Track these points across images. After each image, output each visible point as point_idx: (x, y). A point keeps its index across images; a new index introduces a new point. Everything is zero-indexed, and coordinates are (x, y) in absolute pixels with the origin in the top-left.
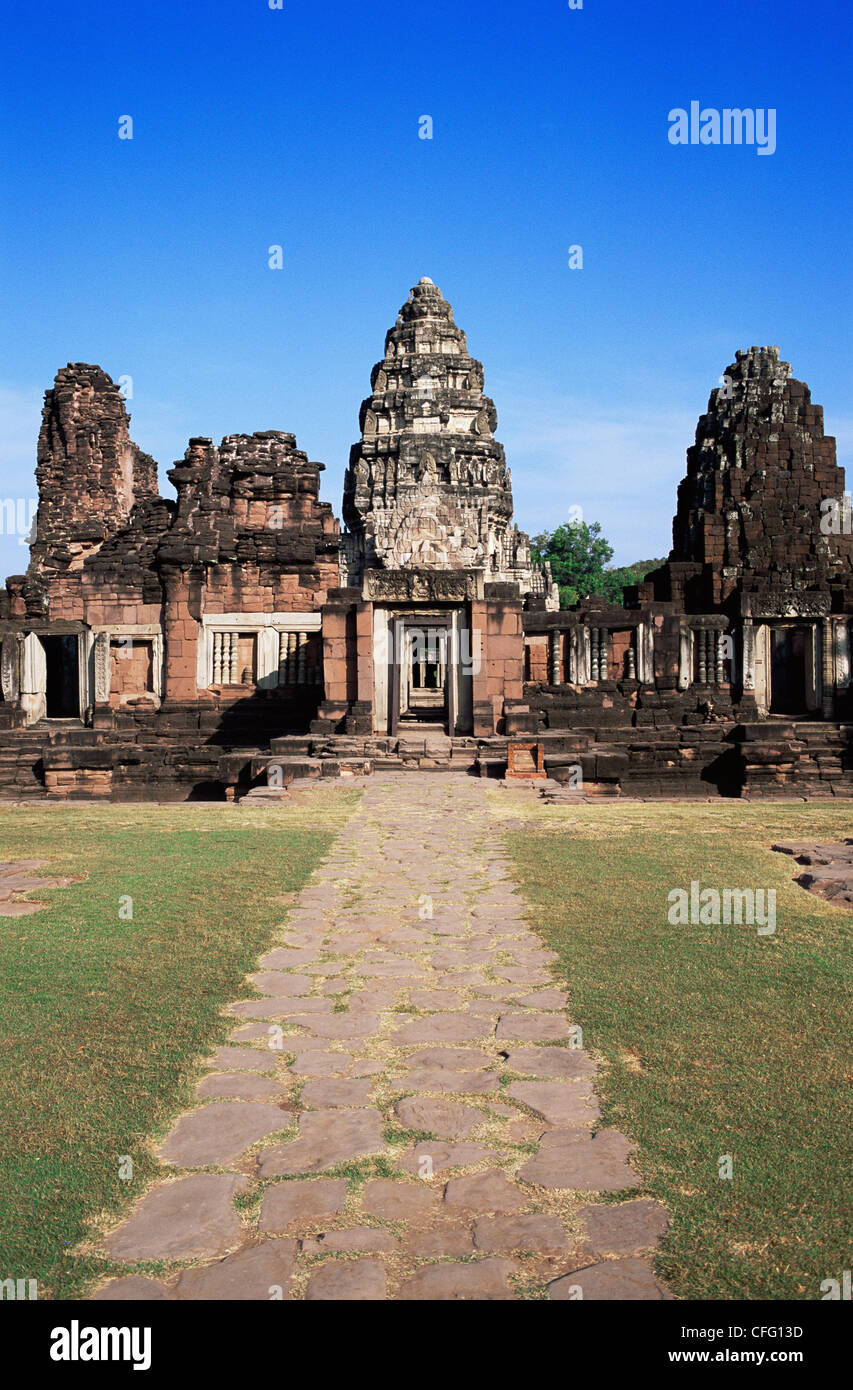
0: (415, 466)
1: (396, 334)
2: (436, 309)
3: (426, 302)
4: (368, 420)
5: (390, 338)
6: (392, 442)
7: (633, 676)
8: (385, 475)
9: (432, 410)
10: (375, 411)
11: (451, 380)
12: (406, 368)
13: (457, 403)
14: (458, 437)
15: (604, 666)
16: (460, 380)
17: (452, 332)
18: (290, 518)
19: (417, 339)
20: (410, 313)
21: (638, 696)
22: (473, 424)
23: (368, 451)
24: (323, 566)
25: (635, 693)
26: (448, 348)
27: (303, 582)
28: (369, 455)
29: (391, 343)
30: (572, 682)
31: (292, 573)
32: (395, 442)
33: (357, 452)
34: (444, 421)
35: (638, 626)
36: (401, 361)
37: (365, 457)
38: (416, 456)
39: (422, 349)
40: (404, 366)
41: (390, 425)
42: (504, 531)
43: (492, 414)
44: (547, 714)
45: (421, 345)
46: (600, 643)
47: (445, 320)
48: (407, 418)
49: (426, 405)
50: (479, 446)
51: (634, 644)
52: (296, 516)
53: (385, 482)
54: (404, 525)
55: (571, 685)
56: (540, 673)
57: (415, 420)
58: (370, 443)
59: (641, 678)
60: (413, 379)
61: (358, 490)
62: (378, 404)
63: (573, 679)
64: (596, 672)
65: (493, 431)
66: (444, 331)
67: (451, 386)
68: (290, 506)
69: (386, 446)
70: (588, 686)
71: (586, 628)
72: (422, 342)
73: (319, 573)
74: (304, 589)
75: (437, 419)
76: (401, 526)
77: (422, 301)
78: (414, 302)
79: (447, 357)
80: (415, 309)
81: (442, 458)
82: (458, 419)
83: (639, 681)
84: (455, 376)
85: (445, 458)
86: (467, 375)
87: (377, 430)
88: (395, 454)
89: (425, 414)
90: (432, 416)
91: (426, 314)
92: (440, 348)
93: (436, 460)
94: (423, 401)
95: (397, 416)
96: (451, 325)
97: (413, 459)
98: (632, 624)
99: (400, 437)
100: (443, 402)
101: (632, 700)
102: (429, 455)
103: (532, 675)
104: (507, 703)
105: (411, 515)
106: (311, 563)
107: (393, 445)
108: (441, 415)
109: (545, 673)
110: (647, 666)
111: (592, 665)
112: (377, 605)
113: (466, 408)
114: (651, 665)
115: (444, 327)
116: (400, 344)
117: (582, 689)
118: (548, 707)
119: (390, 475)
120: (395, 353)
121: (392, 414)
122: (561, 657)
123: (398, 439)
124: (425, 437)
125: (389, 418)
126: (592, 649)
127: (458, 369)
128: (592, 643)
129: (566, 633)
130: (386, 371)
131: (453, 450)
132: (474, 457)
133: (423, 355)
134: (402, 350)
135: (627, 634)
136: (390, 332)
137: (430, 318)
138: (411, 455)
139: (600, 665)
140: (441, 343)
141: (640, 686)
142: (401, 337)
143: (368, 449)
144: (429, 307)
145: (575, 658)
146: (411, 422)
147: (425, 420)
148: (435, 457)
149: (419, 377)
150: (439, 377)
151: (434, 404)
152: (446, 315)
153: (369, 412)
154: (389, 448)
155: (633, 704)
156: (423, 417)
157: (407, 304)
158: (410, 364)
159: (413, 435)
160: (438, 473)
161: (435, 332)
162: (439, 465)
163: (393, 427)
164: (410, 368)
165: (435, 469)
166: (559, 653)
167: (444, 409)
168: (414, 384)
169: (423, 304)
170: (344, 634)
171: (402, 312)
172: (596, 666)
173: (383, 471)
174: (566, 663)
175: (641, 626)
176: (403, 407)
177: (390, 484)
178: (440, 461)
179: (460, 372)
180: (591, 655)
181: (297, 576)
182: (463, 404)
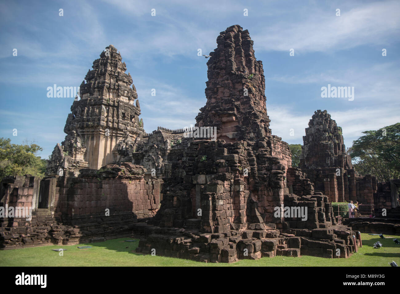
12: (116, 76)
19: (118, 66)
38: (124, 110)
40: (116, 74)
49: (126, 92)
58: (105, 100)
72: (119, 68)
90: (126, 97)
108: (129, 97)
150: (127, 83)
167: (130, 95)
178: (131, 114)
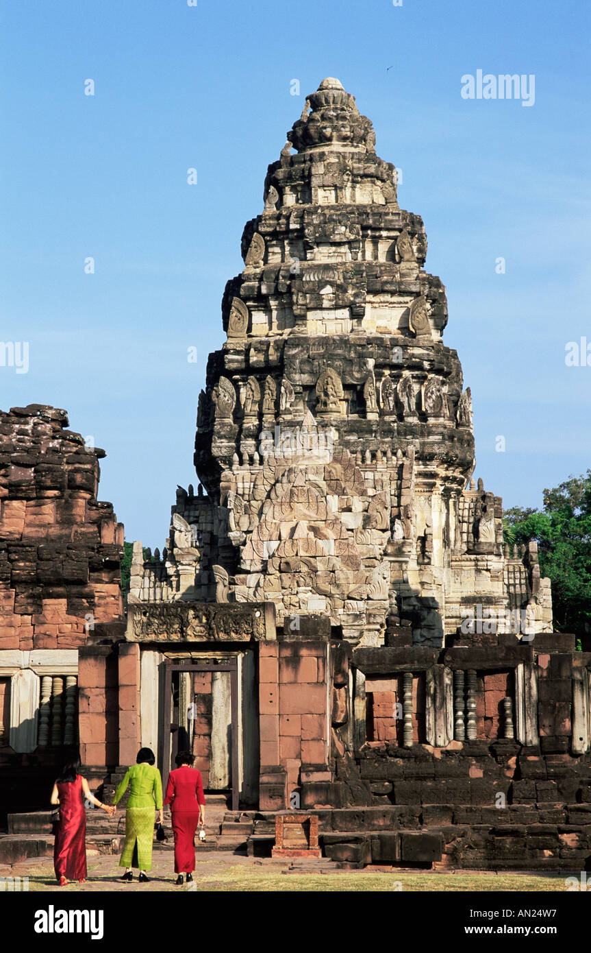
0: (309, 388)
1: (280, 174)
2: (346, 132)
3: (330, 119)
4: (234, 315)
5: (271, 181)
6: (271, 351)
7: (510, 735)
8: (261, 404)
9: (337, 297)
10: (245, 299)
11: (369, 247)
13: (378, 287)
14: (379, 342)
15: (472, 722)
16: (383, 247)
17: (372, 169)
18: (57, 522)
20: (303, 136)
21: (517, 762)
22: (405, 318)
23: (234, 366)
24: (99, 587)
25: (514, 759)
26: (365, 195)
27: (73, 609)
28: (236, 372)
29: (272, 188)
30: (429, 743)
31: (58, 596)
32: (276, 350)
33: (216, 365)
34: (357, 315)
35: (516, 667)
36: (288, 218)
37: (229, 374)
39: (323, 197)
41: (270, 323)
42: (459, 493)
43: (438, 301)
44: (394, 786)
45: (321, 192)
46: (466, 690)
47: (361, 148)
48: (297, 312)
50: (413, 356)
51: (511, 691)
52: (66, 520)
53: (260, 415)
54: (273, 495)
55: (428, 747)
56: (386, 732)
57: (310, 315)
59: (522, 738)
60: (308, 247)
61: (217, 428)
62: (252, 288)
63: (430, 738)
64: (461, 730)
65: (441, 328)
66: (358, 167)
67: (369, 257)
68: (58, 507)
69: (261, 357)
70: (449, 748)
71: (447, 670)
73: (93, 597)
74: (74, 618)
75: (345, 313)
76: (268, 497)
77: (323, 118)
78: (311, 120)
79: (362, 211)
80: (312, 131)
81: (352, 376)
82: (380, 311)
83: (518, 742)
84: (375, 240)
85: (357, 375)
86: (395, 238)
87: (249, 329)
88: (277, 370)
89: (326, 304)
91: (330, 139)
92: (353, 196)
93: (343, 379)
94: (322, 284)
95: (281, 308)
96: (371, 158)
97: (306, 379)
98: (510, 664)
99: (286, 341)
100: (354, 285)
101: (509, 768)
102: (333, 373)
103: (375, 733)
104: (305, 768)
105: (285, 480)
106: (83, 583)
107: (273, 356)
109: (393, 731)
110: (529, 722)
111: (455, 719)
112: (145, 646)
113: (393, 293)
114: (534, 720)
115: (359, 161)
116: (287, 189)
117: (442, 752)
118: (395, 776)
119: (269, 404)
120: (280, 204)
121: (273, 303)
122: (414, 709)
123: (282, 346)
124: (324, 341)
125: (268, 310)
126: (455, 698)
127: (380, 229)
128: (455, 690)
129: (421, 675)
130: (264, 235)
131: (371, 363)
132: (406, 373)
133: (323, 208)
134: (290, 199)
135: (503, 677)
136: (273, 168)
137: (336, 146)
138: (302, 372)
139: (466, 720)
140: (353, 188)
141: (521, 749)
142: (289, 178)
143: (232, 361)
144: (335, 128)
145: (432, 710)
146: (304, 317)
147: (325, 314)
148: (342, 374)
149: (318, 244)
151: (341, 288)
152: (363, 139)
153: (236, 302)
154: (267, 361)
155: (510, 774)
156: (322, 309)
157: (298, 124)
158: (302, 223)
159: (306, 339)
160: (346, 400)
161: (343, 170)
162: (347, 387)
163: (275, 325)
164: (302, 230)
165: (342, 394)
166: (412, 704)
168: (309, 256)
169: (325, 124)
170: (104, 684)
171: (292, 137)
172: (460, 722)
173: (257, 397)
174: (421, 716)
175: (521, 667)
176: (289, 292)
177: (269, 418)
179: (384, 234)
180: (454, 707)
181: (64, 601)
182: (388, 287)
